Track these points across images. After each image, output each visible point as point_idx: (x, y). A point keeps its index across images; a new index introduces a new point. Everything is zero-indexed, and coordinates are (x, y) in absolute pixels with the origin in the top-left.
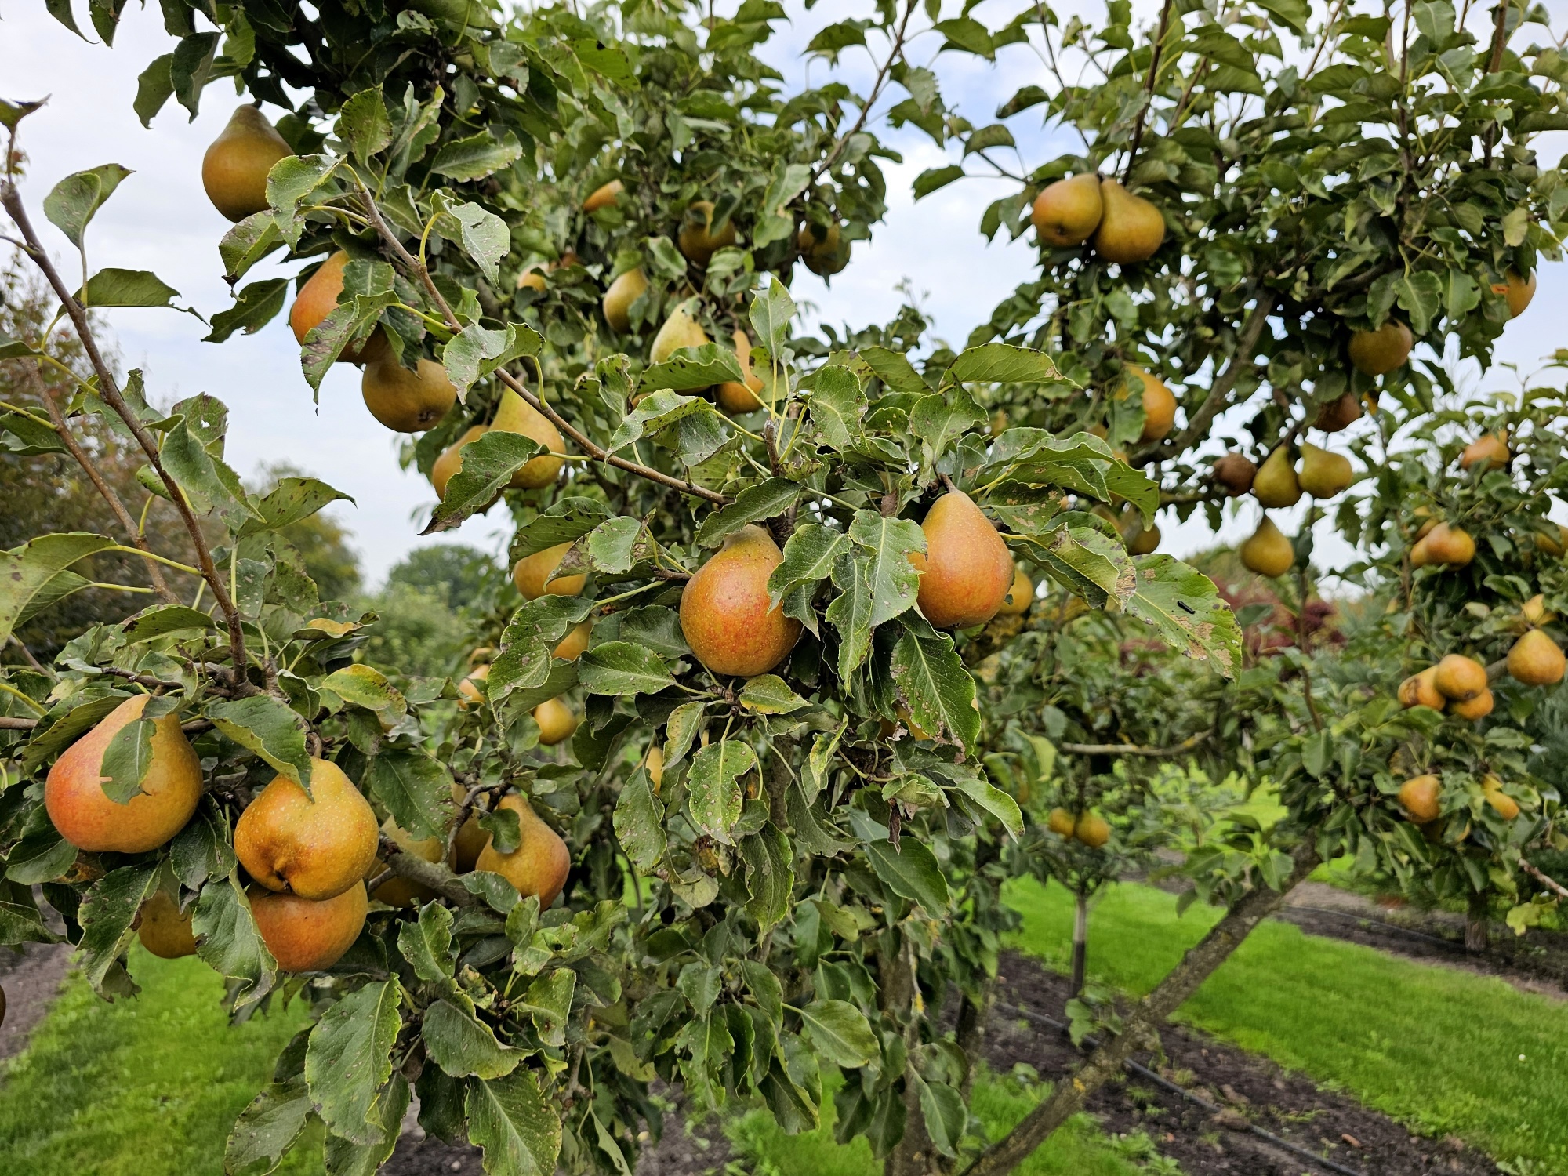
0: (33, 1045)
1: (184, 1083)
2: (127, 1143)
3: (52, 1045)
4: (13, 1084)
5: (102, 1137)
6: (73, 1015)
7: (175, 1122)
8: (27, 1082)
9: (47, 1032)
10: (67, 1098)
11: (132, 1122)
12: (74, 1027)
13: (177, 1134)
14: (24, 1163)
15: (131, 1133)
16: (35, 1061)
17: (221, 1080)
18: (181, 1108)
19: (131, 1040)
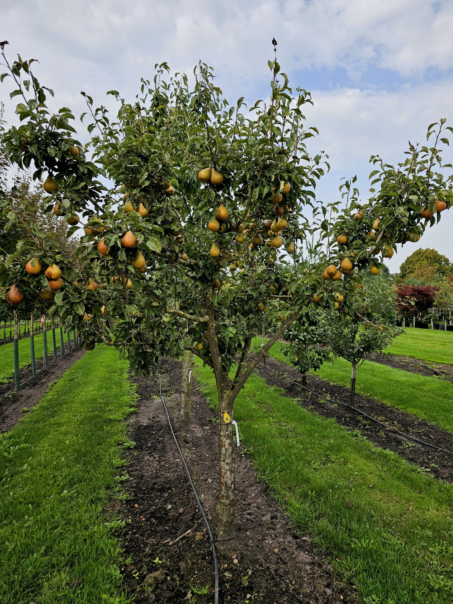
0: (40, 404)
1: (80, 412)
2: (65, 425)
3: (45, 404)
4: (35, 412)
5: (59, 423)
6: (51, 397)
7: (78, 421)
8: (39, 412)
9: (43, 401)
10: (49, 415)
11: (66, 420)
12: (51, 400)
13: (78, 423)
14: (39, 427)
15: (66, 423)
16: (40, 407)
17: (91, 412)
18: (79, 418)
19: (66, 403)
